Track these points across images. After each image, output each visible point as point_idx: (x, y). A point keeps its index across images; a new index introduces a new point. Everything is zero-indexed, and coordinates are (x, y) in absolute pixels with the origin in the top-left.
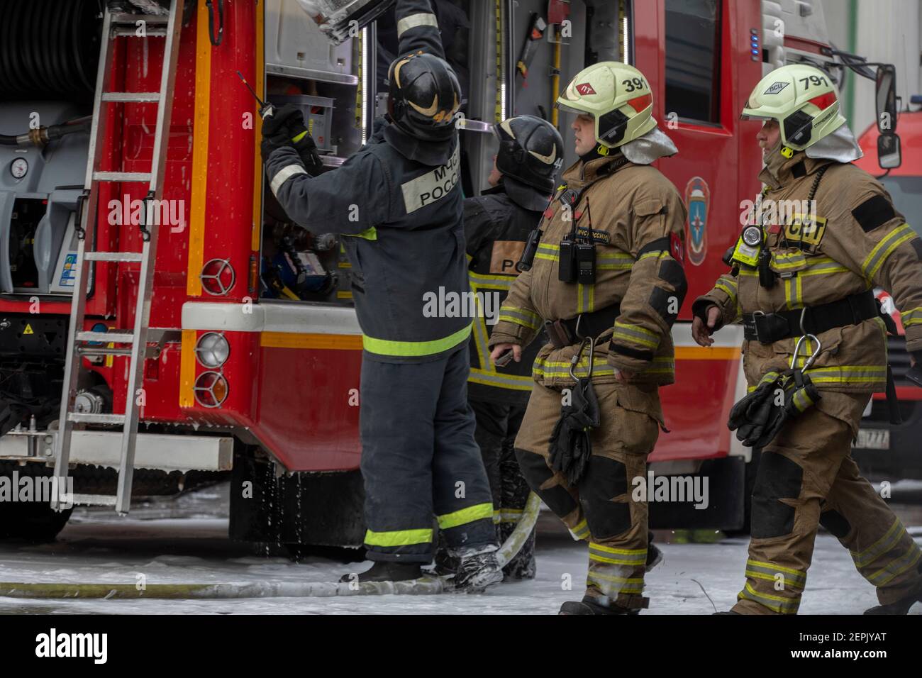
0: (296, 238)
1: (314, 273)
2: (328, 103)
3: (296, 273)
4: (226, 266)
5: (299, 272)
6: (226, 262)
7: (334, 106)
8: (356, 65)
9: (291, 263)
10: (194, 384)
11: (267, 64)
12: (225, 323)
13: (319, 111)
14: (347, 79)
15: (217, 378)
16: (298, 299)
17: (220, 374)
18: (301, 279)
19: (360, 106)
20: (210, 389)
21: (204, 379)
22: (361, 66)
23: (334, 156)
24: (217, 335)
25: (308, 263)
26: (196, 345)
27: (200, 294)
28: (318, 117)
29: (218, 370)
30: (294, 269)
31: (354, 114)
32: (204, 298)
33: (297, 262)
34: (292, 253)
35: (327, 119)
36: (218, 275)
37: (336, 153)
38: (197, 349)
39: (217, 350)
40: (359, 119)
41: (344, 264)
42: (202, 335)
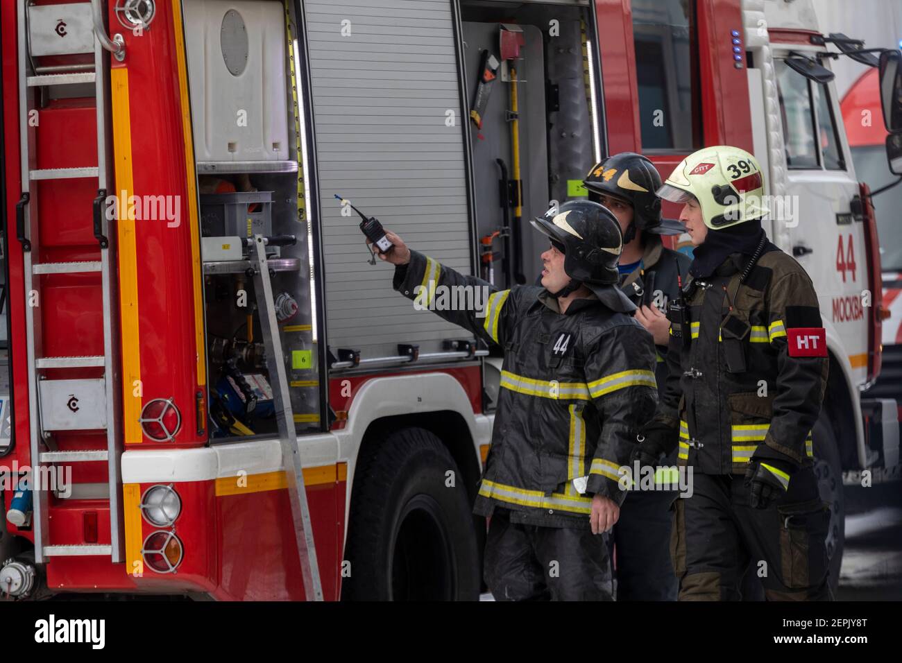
0: (239, 357)
1: (264, 398)
2: (266, 197)
3: (245, 401)
4: (170, 407)
5: (249, 399)
6: (169, 402)
7: (272, 200)
8: (294, 147)
9: (237, 389)
10: (142, 547)
11: (198, 163)
12: (173, 473)
13: (256, 208)
14: (285, 166)
15: (170, 537)
16: (253, 433)
17: (171, 534)
18: (251, 406)
19: (302, 196)
20: (161, 552)
21: (153, 540)
22: (300, 149)
23: (277, 258)
24: (165, 488)
25: (257, 387)
26: (140, 502)
27: (140, 441)
28: (256, 216)
29: (170, 529)
30: (243, 396)
31: (296, 205)
32: (144, 446)
33: (245, 388)
34: (237, 377)
35: (266, 216)
36: (161, 417)
37: (279, 255)
38: (143, 506)
39: (167, 504)
40: (302, 211)
41: (297, 382)
42: (147, 489)
